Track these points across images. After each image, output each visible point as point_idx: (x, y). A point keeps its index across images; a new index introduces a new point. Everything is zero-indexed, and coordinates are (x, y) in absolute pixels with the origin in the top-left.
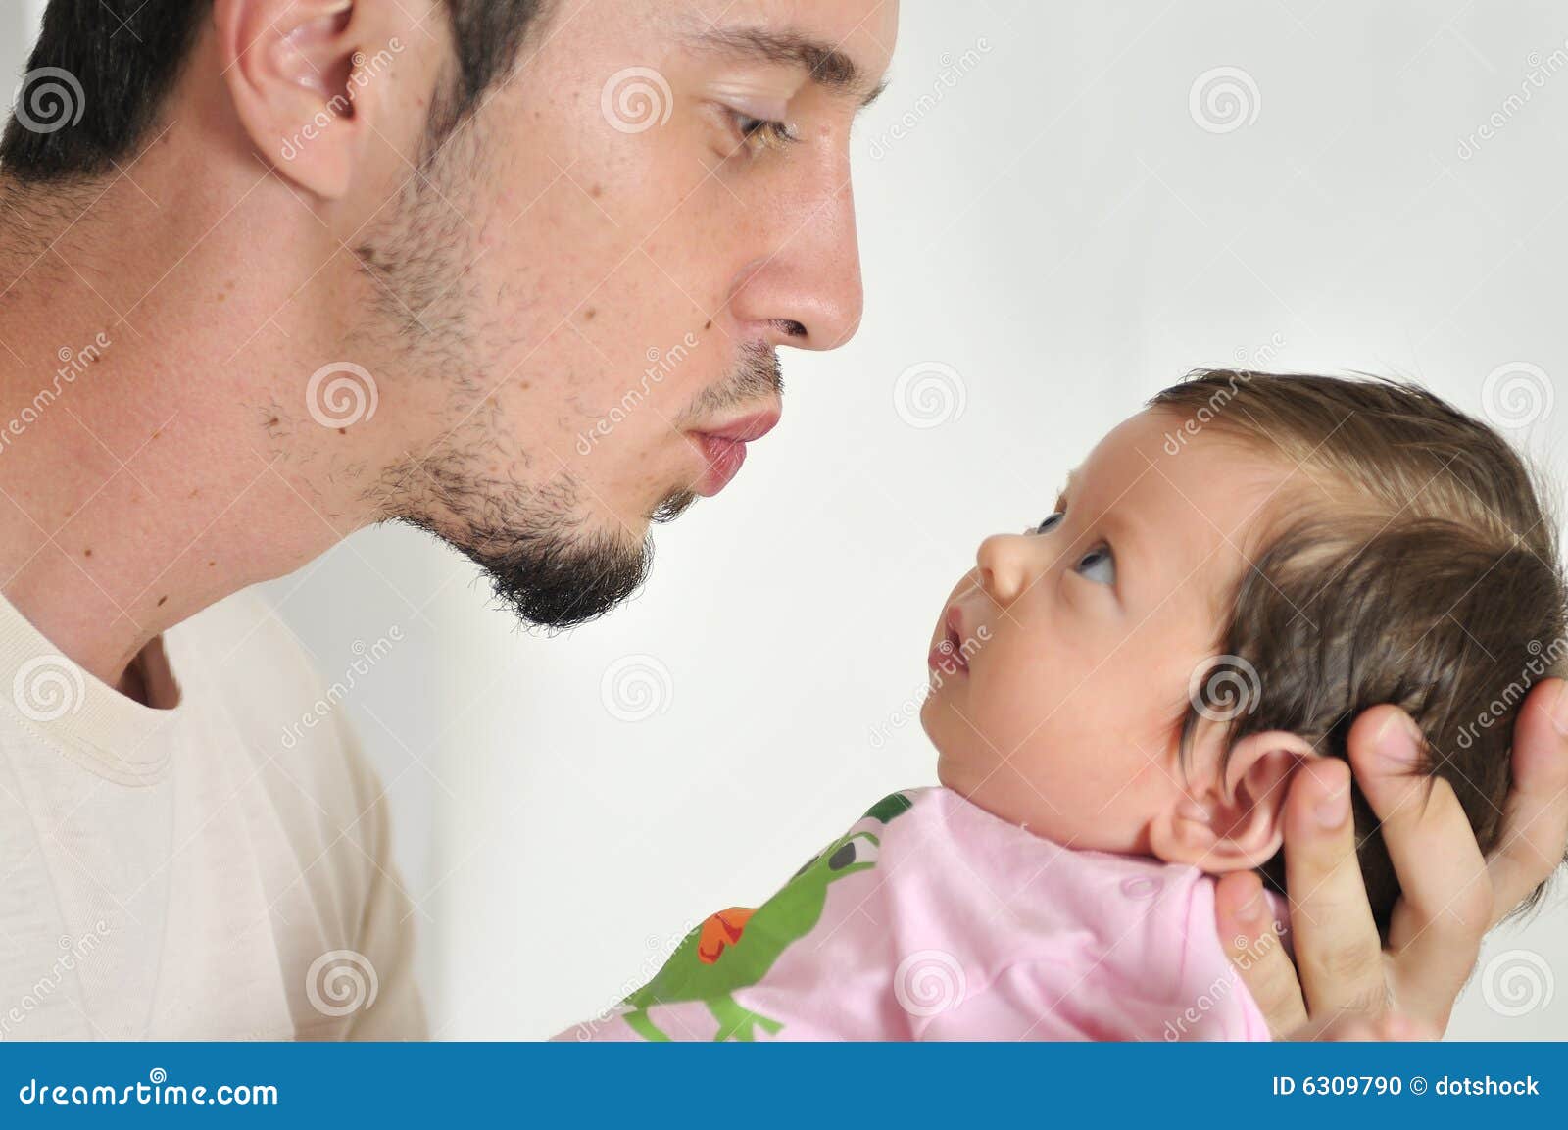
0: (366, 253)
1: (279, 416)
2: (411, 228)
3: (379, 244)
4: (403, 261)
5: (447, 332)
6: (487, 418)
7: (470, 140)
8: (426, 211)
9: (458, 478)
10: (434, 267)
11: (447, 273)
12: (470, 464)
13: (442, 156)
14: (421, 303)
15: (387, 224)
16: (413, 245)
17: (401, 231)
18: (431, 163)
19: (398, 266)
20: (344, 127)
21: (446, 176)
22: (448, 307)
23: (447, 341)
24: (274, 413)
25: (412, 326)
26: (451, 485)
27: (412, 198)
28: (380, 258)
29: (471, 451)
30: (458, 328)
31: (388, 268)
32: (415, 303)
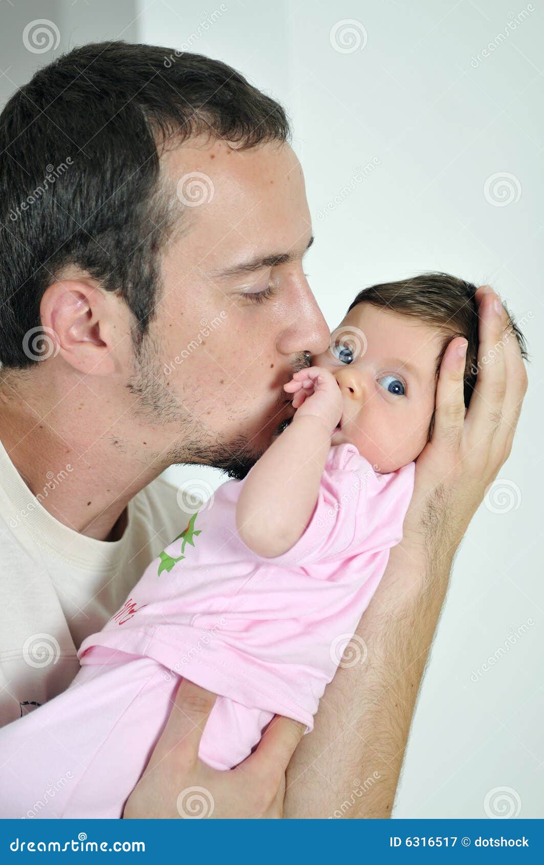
0: (130, 386)
1: (118, 441)
2: (142, 376)
3: (133, 383)
4: (145, 387)
5: (171, 407)
6: (199, 427)
7: (150, 341)
8: (145, 369)
9: (198, 449)
10: (156, 387)
11: (161, 388)
12: (199, 444)
13: (143, 351)
14: (157, 400)
15: (133, 376)
16: (146, 381)
17: (139, 377)
18: (140, 353)
19: (143, 389)
20: (105, 350)
21: (147, 356)
22: (167, 399)
23: (172, 409)
24: (115, 439)
25: (156, 408)
26: (196, 451)
27: (139, 366)
28: (135, 387)
29: (198, 439)
30: (174, 404)
31: (140, 391)
32: (154, 400)
